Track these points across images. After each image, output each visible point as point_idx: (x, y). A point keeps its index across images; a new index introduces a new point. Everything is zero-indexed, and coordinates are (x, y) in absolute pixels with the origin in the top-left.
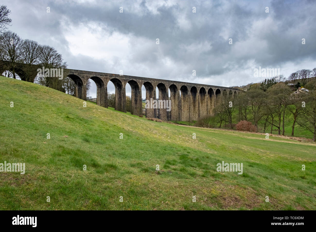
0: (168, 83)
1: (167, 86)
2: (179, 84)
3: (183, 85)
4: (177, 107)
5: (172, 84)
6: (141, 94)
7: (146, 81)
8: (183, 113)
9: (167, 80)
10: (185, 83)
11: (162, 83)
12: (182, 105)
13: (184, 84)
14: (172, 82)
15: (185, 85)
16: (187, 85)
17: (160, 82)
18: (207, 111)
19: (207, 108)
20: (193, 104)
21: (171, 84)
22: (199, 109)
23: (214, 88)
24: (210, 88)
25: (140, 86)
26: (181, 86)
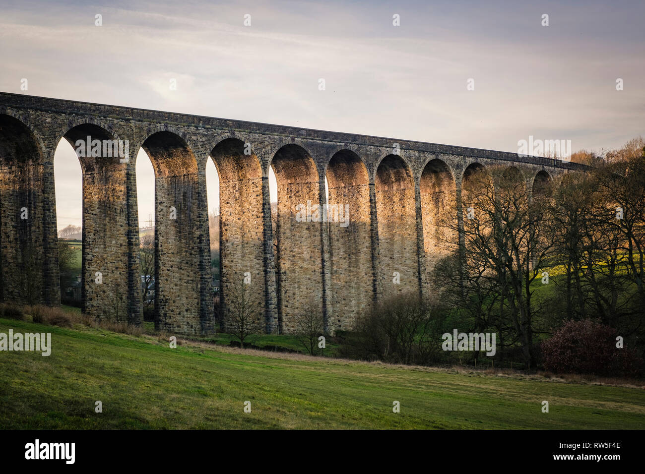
0: (202, 130)
1: (195, 146)
2: (266, 138)
3: (287, 140)
4: (255, 261)
5: (227, 135)
6: (53, 188)
7: (80, 121)
8: (290, 293)
9: (200, 118)
10: (296, 131)
11: (172, 129)
12: (282, 246)
13: (293, 140)
14: (227, 125)
15: (298, 141)
16: (308, 145)
17: (161, 127)
18: (420, 280)
19: (416, 265)
20: (341, 241)
21: (219, 139)
22: (373, 267)
23: (457, 159)
24: (430, 157)
25: (43, 146)
26: (277, 148)
